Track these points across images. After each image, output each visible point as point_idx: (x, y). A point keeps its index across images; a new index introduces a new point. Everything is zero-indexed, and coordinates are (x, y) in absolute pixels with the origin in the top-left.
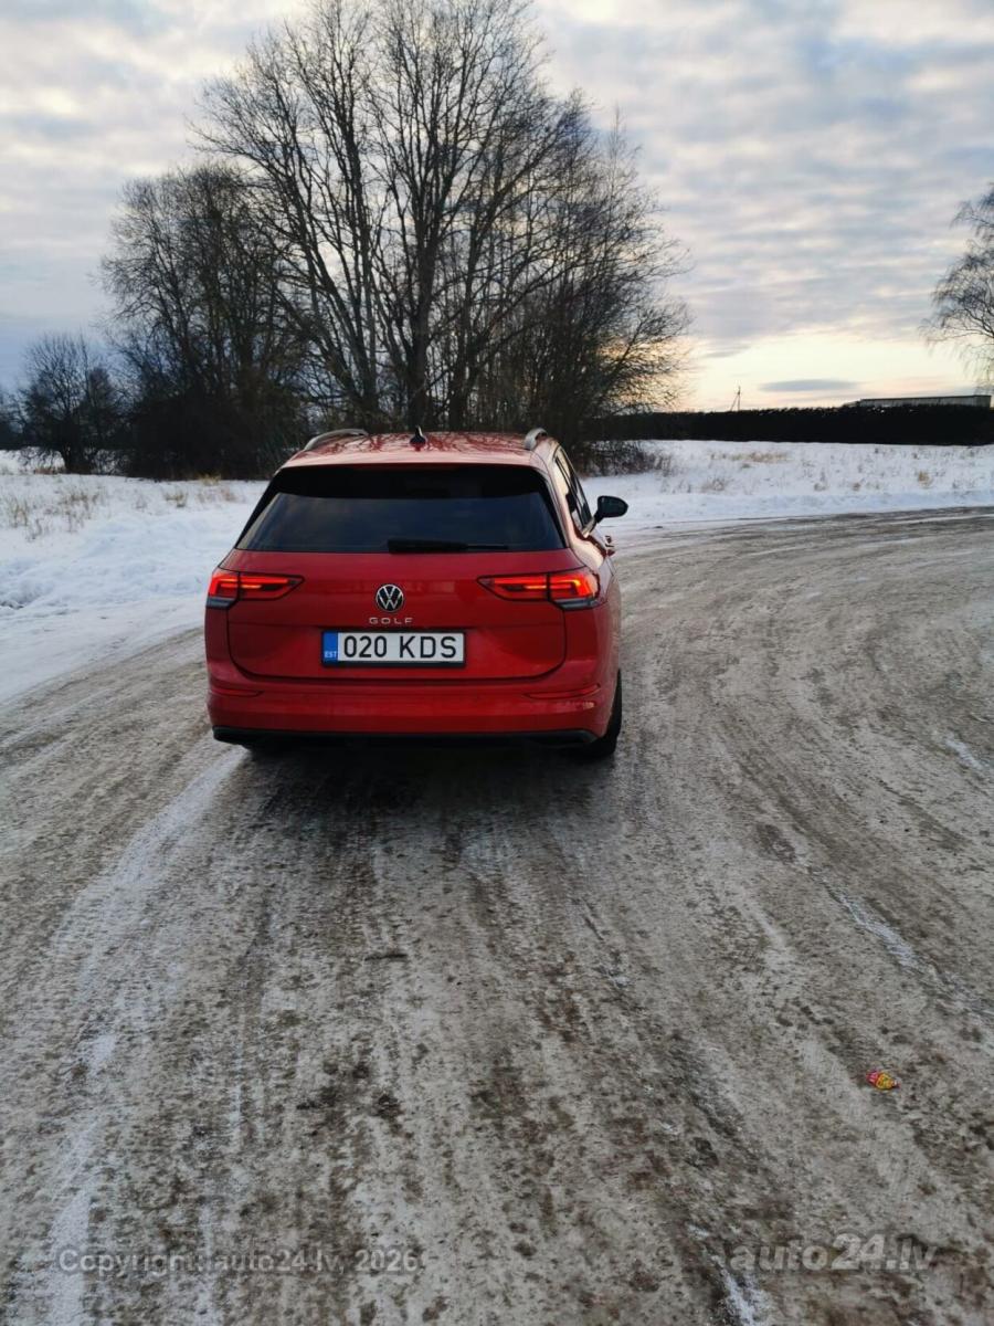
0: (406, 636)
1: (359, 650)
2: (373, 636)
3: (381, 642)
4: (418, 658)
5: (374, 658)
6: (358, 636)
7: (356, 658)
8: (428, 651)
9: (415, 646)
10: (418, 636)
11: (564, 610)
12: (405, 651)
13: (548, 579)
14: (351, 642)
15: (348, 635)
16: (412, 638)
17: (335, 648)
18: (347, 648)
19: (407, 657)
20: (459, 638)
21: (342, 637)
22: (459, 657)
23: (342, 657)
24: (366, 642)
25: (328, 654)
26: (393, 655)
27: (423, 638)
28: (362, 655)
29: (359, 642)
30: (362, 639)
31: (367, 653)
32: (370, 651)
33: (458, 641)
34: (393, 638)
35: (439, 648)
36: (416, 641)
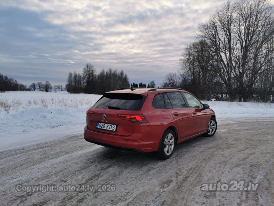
0: (108, 125)
1: (101, 126)
2: (103, 124)
4: (109, 129)
5: (103, 128)
6: (101, 124)
7: (101, 128)
8: (110, 128)
9: (109, 127)
10: (110, 125)
11: (133, 123)
13: (130, 116)
17: (98, 125)
19: (107, 129)
20: (115, 126)
21: (99, 123)
22: (115, 130)
23: (99, 127)
25: (97, 126)
26: (105, 128)
32: (103, 127)
34: (106, 125)
35: (112, 128)
36: (109, 126)
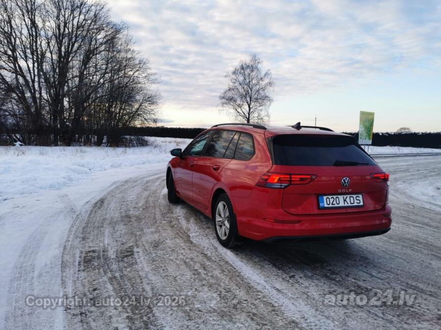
0: (345, 196)
1: (331, 202)
2: (335, 197)
3: (337, 199)
4: (350, 205)
5: (336, 205)
6: (330, 197)
7: (331, 206)
8: (352, 202)
9: (348, 200)
10: (348, 196)
12: (345, 202)
14: (328, 199)
15: (327, 197)
16: (347, 197)
17: (323, 202)
18: (327, 202)
19: (346, 205)
21: (325, 197)
22: (362, 204)
23: (326, 206)
24: (333, 199)
25: (321, 205)
26: (342, 204)
27: (350, 197)
28: (332, 204)
29: (331, 200)
30: (332, 198)
31: (334, 203)
32: (335, 202)
33: (360, 197)
34: (341, 197)
35: (356, 201)
36: (348, 198)
